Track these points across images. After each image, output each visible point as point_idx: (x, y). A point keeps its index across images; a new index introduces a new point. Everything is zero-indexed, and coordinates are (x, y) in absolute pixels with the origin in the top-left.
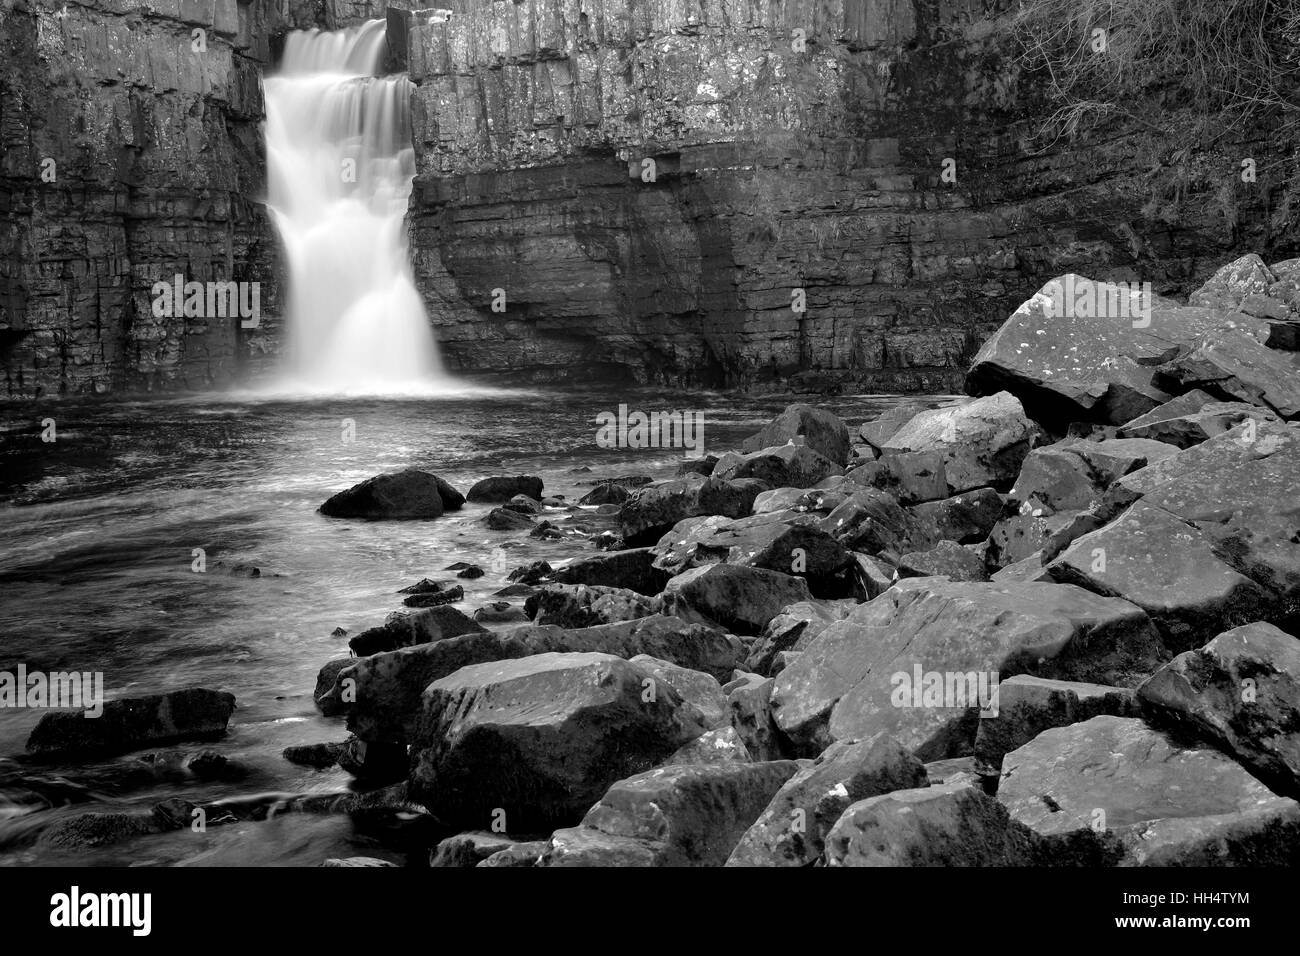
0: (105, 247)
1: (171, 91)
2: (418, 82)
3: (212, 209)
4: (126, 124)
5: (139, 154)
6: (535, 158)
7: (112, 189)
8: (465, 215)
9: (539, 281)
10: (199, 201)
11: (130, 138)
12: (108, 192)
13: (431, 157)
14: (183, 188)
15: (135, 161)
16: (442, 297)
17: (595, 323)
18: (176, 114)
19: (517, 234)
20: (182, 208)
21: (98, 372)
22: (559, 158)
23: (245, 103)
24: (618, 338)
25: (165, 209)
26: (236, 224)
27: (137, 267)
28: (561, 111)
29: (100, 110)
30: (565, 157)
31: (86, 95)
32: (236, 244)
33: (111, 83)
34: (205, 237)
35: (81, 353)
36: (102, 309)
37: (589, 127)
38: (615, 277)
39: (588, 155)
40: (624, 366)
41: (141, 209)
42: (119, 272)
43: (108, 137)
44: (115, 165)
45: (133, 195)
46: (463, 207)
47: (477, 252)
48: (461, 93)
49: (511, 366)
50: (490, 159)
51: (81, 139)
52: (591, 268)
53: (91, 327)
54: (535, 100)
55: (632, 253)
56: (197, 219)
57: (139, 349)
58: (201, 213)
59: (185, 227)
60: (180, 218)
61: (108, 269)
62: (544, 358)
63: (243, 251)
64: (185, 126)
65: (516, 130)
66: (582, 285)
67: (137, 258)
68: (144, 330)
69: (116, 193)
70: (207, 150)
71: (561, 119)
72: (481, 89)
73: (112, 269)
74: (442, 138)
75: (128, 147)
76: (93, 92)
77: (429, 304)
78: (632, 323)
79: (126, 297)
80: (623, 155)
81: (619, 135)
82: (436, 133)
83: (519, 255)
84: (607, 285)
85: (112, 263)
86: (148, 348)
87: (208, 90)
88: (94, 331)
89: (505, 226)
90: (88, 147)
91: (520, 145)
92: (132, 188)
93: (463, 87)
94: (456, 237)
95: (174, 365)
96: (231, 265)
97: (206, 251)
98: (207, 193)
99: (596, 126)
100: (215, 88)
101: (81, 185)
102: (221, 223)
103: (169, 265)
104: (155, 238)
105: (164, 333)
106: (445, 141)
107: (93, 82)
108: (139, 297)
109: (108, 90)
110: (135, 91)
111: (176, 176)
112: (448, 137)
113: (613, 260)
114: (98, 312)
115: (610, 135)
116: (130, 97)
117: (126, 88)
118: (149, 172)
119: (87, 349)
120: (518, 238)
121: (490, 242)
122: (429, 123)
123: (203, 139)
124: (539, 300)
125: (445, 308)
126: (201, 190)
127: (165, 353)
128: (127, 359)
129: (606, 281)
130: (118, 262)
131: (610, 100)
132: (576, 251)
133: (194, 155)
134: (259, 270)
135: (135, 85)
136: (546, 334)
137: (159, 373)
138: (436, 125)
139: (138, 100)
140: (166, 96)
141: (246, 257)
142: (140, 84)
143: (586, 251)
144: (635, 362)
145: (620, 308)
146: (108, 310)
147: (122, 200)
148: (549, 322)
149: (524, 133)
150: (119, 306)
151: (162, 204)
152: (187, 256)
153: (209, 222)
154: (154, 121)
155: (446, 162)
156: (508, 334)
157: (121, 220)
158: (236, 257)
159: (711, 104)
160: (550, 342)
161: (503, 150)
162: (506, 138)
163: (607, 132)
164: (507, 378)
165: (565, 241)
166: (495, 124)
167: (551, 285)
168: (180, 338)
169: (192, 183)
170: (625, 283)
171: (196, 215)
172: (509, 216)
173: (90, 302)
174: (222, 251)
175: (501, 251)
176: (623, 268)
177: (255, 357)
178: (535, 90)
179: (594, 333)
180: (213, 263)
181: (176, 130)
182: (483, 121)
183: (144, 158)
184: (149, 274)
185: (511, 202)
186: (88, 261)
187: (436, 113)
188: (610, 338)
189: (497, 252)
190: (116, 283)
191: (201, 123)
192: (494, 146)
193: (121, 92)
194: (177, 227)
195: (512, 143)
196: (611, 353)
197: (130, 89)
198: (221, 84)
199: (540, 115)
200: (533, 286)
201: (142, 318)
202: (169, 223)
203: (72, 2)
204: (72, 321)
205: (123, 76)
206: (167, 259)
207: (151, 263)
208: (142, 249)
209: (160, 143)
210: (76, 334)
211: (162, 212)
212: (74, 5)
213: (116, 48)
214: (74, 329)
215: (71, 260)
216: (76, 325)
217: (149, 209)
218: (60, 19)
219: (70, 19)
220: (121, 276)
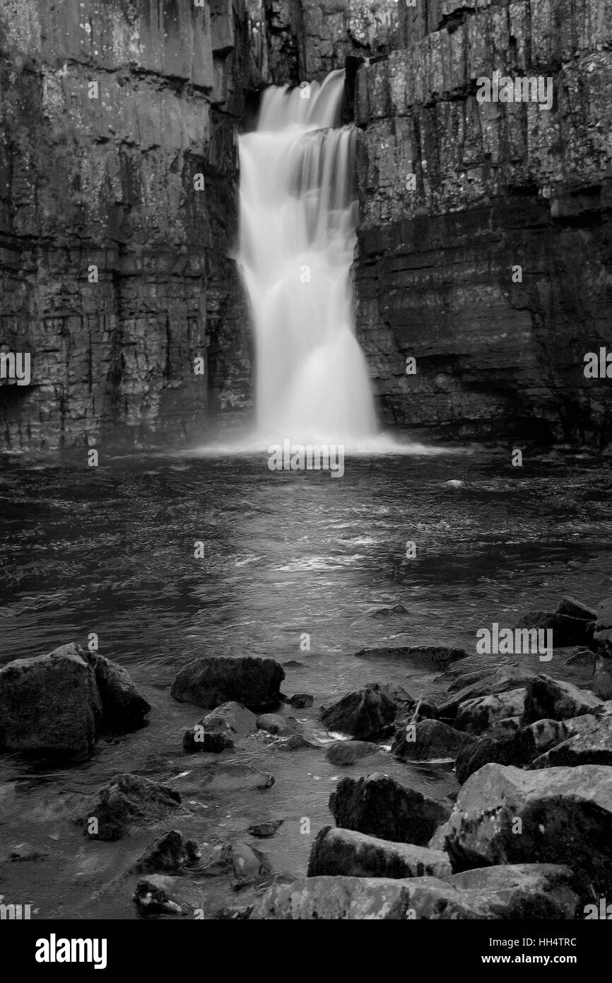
0: (96, 304)
1: (154, 147)
2: (363, 126)
3: (188, 265)
4: (116, 181)
5: (128, 210)
6: (463, 200)
7: (103, 246)
8: (400, 264)
9: (465, 332)
10: (178, 257)
11: (119, 195)
12: (99, 249)
13: (372, 204)
14: (165, 244)
15: (125, 219)
16: (380, 350)
17: (516, 376)
18: (159, 171)
19: (445, 283)
20: (163, 264)
21: (91, 427)
22: (486, 200)
23: (221, 159)
24: (536, 391)
25: (149, 265)
26: (210, 279)
27: (126, 323)
28: (489, 148)
29: (94, 168)
30: (492, 198)
31: (83, 153)
32: (209, 299)
33: (103, 141)
34: (182, 293)
35: (77, 407)
36: (94, 365)
37: (514, 163)
38: (535, 327)
39: (514, 194)
40: (542, 420)
41: (130, 266)
43: (100, 195)
44: (106, 222)
45: (122, 251)
46: (399, 256)
47: (410, 303)
48: (399, 134)
49: (439, 421)
50: (422, 204)
51: (77, 198)
52: (513, 317)
53: (85, 382)
54: (465, 138)
55: (552, 299)
56: (175, 275)
57: (126, 403)
58: (178, 269)
59: (165, 283)
60: (161, 273)
61: (98, 325)
62: (469, 413)
63: (215, 306)
64: (166, 182)
65: (447, 170)
66: (504, 335)
67: (126, 314)
68: (131, 385)
69: (107, 249)
70: (185, 205)
71: (489, 156)
72: (417, 132)
73: (102, 325)
74: (381, 184)
75: (118, 204)
76: (89, 150)
77: (369, 356)
78: (550, 376)
79: (113, 352)
80: (545, 192)
81: (543, 169)
82: (376, 179)
83: (447, 304)
84: (528, 334)
85: (102, 319)
86: (134, 402)
87: (187, 145)
88: (86, 386)
89: (436, 274)
90: (84, 205)
91: (450, 187)
92: (122, 245)
93: (403, 127)
94: (392, 288)
95: (155, 419)
96: (204, 319)
97: (183, 307)
98: (184, 249)
99: (520, 162)
100: (193, 143)
101: (78, 243)
102: (196, 278)
103: (151, 321)
104: (141, 295)
105: (147, 388)
106: (384, 187)
107: (88, 140)
108: (128, 352)
109: (102, 147)
110: (124, 148)
111: (158, 232)
112: (387, 182)
113: (533, 309)
114: (90, 367)
115: (534, 171)
116: (120, 154)
117: (117, 145)
118: (136, 229)
119: (81, 403)
120: (446, 288)
121: (421, 291)
122: (371, 168)
123: (181, 194)
124: (464, 352)
125: (382, 361)
126: (179, 245)
127: (148, 407)
128: (116, 412)
129: (526, 331)
130: (107, 317)
131: (535, 132)
132: (499, 299)
133: (174, 211)
134: (229, 325)
135: (124, 142)
136: (470, 387)
137: (143, 428)
138: (376, 171)
139: (127, 157)
140: (151, 153)
141: (219, 312)
142: (129, 140)
143: (509, 299)
144: (552, 418)
145: (540, 360)
146: (98, 365)
147: (112, 256)
148: (474, 374)
149: (454, 174)
150: (108, 361)
151: (146, 260)
152: (166, 311)
153: (186, 277)
154: (140, 178)
155: (384, 210)
156: (437, 387)
157: (110, 277)
158: (209, 312)
160: (474, 396)
161: (435, 194)
162: (437, 182)
163: (531, 167)
164: (436, 433)
165: (489, 289)
166: (429, 166)
167: (476, 335)
168: (160, 393)
169: (172, 239)
170: (544, 332)
171: (174, 270)
172: (439, 263)
173: (83, 357)
174: (197, 306)
175: (431, 301)
176: (543, 316)
177: (225, 411)
178: (466, 126)
179: (515, 387)
180: (188, 318)
181: (159, 186)
182: (418, 164)
183: (132, 215)
184: (135, 329)
185: (442, 249)
186: (82, 317)
187: (376, 158)
188: (529, 392)
189: (428, 302)
190: (105, 339)
191: (180, 179)
192: (427, 189)
193: (112, 149)
194: (159, 283)
195: (444, 185)
196: (530, 407)
197: (120, 145)
198: (199, 139)
199: (469, 153)
200: (460, 337)
201: (130, 372)
202: (152, 279)
203: (72, 60)
204: (69, 376)
205: (114, 133)
206: (150, 315)
207: (137, 318)
208: (130, 306)
209: (146, 200)
210: (72, 389)
211: (146, 269)
212: (73, 63)
213: (108, 105)
214: (71, 384)
215: (68, 316)
216: (72, 380)
217: (136, 266)
218: (61, 78)
219: (69, 77)
220: (109, 331)
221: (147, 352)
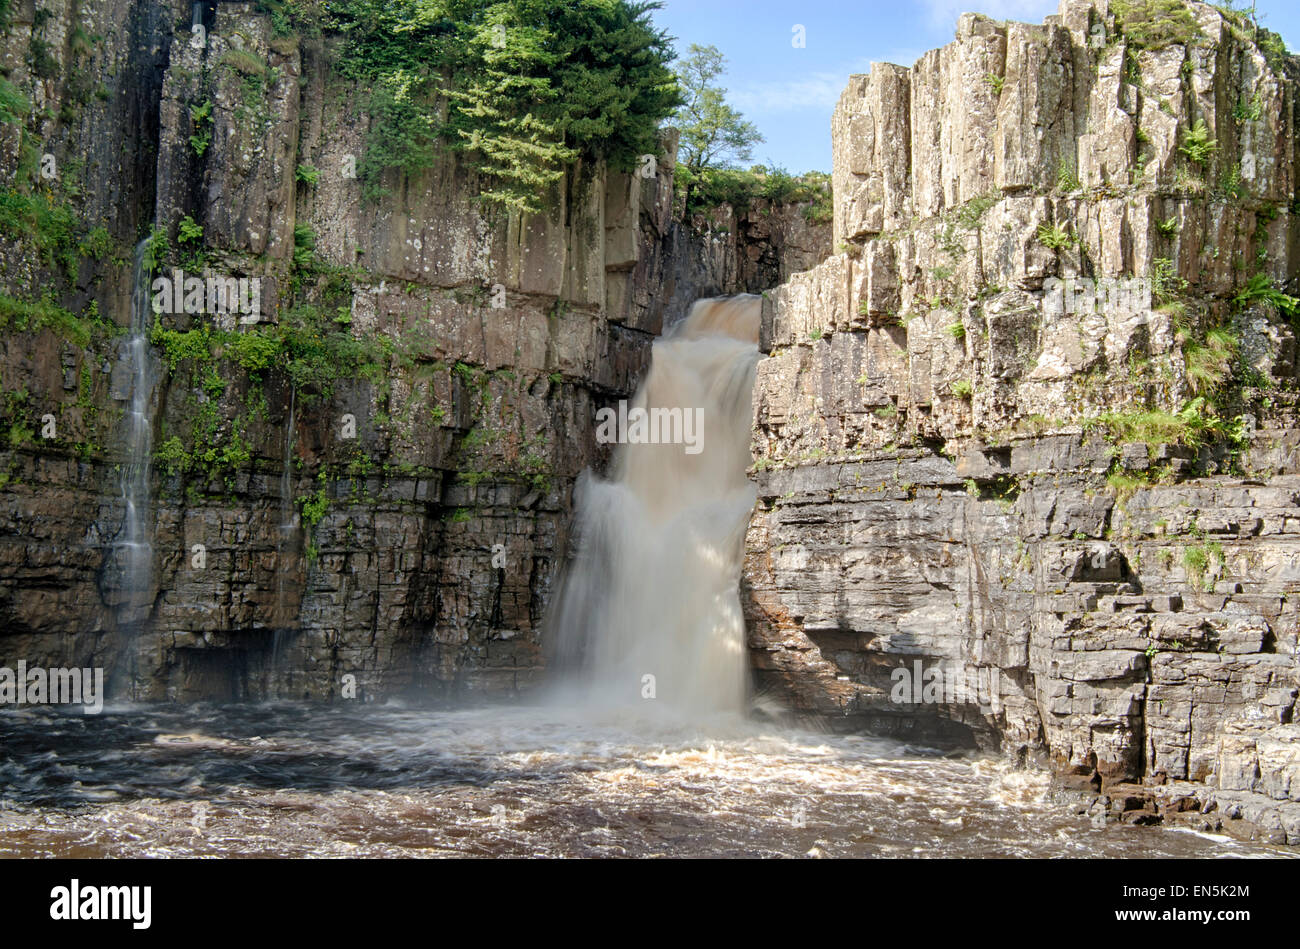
0: (391, 539)
1: (504, 368)
3: (542, 497)
4: (444, 403)
5: (460, 436)
6: (866, 447)
7: (413, 475)
8: (791, 515)
10: (528, 488)
11: (450, 419)
12: (409, 478)
13: (765, 443)
14: (510, 473)
15: (455, 444)
18: (510, 392)
20: (505, 497)
22: (892, 448)
25: (486, 497)
27: (448, 561)
28: (896, 389)
29: (412, 389)
30: (899, 447)
31: (398, 374)
33: (430, 361)
34: (529, 529)
35: (352, 657)
36: (381, 610)
37: (922, 409)
39: (923, 445)
41: (460, 497)
42: (403, 568)
43: (418, 419)
45: (448, 480)
46: (789, 505)
49: (842, 710)
51: (384, 422)
53: (367, 629)
56: (522, 509)
57: (438, 653)
58: (527, 502)
59: (506, 517)
60: (502, 507)
61: (391, 565)
68: (446, 631)
71: (894, 397)
73: (397, 565)
75: (446, 428)
79: (408, 596)
82: (767, 415)
86: (448, 652)
87: (555, 365)
88: (367, 634)
89: (831, 531)
90: (390, 430)
92: (449, 474)
96: (559, 561)
97: (527, 547)
98: (537, 480)
99: (929, 408)
100: (567, 363)
101: (379, 471)
102: (550, 513)
103: (481, 560)
104: (471, 529)
105: (466, 637)
106: (777, 424)
107: (407, 360)
108: (447, 594)
109: (427, 367)
111: (502, 460)
112: (781, 420)
113: (949, 584)
114: (376, 612)
115: (941, 420)
116: (453, 374)
117: (449, 365)
118: (471, 455)
119: (359, 653)
121: (814, 550)
123: (540, 418)
126: (532, 475)
133: (528, 438)
135: (459, 362)
138: (767, 405)
139: (465, 378)
140: (500, 373)
142: (467, 360)
146: (387, 610)
149: (852, 415)
151: (483, 491)
153: (537, 511)
154: (482, 401)
155: (779, 450)
157: (422, 510)
159: (1055, 381)
163: (938, 416)
164: (838, 723)
166: (823, 405)
168: (483, 644)
169: (522, 468)
171: (521, 504)
173: (367, 600)
174: (549, 545)
178: (869, 363)
181: (508, 409)
183: (465, 441)
184: (459, 568)
186: (370, 554)
187: (768, 391)
190: (399, 581)
191: (540, 402)
192: (825, 431)
193: (441, 370)
194: (497, 518)
197: (453, 366)
198: (577, 359)
199: (872, 392)
201: (446, 617)
202: (489, 512)
203: (391, 276)
204: (346, 621)
205: (445, 353)
206: (479, 553)
207: (462, 556)
208: (455, 541)
209: (488, 424)
210: (348, 636)
211: (481, 501)
212: (392, 280)
213: (437, 323)
214: (347, 630)
215: (352, 553)
216: (350, 625)
217: (468, 497)
218: (377, 295)
219: (388, 295)
220: (406, 572)
221: (471, 595)
